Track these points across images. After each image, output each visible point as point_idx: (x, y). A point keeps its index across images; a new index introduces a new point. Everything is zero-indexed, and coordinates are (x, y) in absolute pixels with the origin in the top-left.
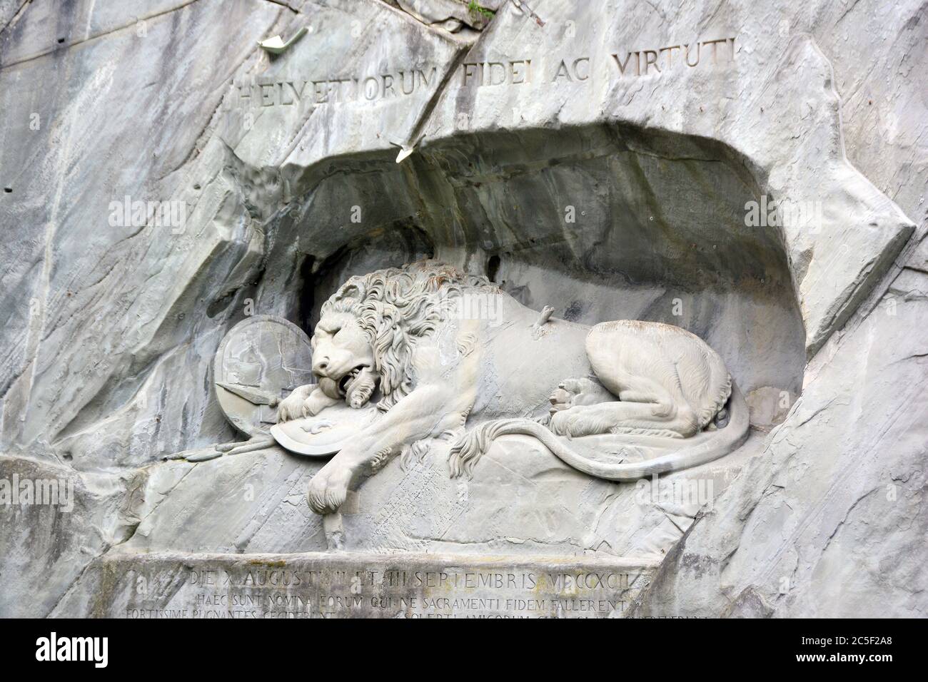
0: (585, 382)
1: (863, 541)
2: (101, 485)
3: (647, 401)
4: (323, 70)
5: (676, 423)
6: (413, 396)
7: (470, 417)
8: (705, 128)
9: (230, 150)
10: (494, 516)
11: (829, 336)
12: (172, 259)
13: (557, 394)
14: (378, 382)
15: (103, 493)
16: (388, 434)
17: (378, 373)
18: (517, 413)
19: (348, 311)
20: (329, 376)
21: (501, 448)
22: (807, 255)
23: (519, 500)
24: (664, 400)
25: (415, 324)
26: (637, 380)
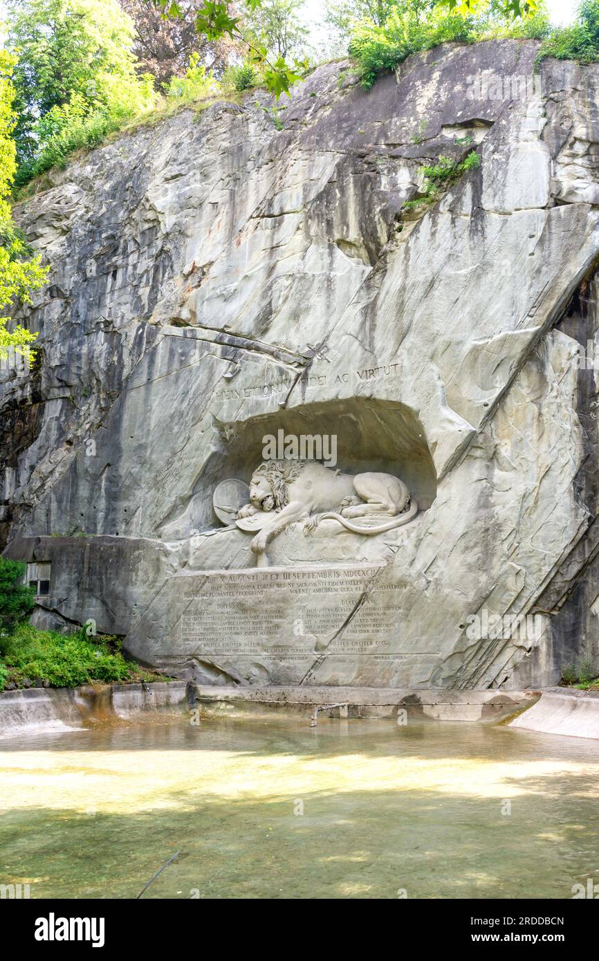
0: (354, 497)
1: (463, 552)
2: (172, 547)
3: (378, 503)
4: (248, 385)
5: (390, 511)
6: (289, 506)
7: (311, 513)
8: (393, 398)
9: (214, 417)
10: (322, 550)
11: (446, 474)
12: (195, 459)
13: (344, 502)
14: (275, 502)
15: (174, 550)
16: (281, 521)
17: (275, 499)
18: (329, 510)
19: (262, 475)
20: (257, 500)
21: (323, 524)
22: (435, 444)
23: (331, 544)
24: (384, 502)
25: (288, 479)
26: (373, 495)
